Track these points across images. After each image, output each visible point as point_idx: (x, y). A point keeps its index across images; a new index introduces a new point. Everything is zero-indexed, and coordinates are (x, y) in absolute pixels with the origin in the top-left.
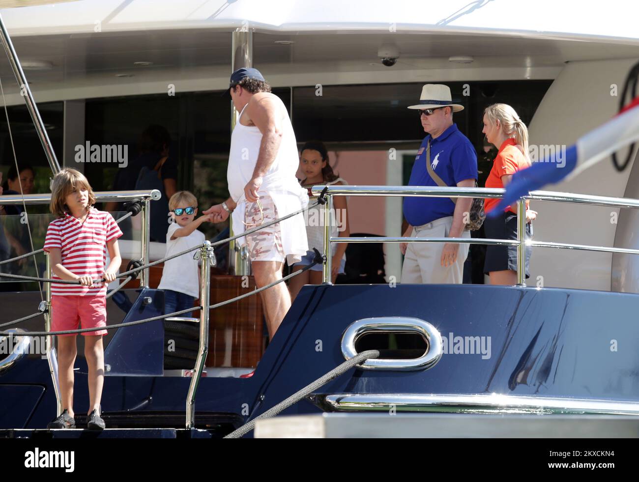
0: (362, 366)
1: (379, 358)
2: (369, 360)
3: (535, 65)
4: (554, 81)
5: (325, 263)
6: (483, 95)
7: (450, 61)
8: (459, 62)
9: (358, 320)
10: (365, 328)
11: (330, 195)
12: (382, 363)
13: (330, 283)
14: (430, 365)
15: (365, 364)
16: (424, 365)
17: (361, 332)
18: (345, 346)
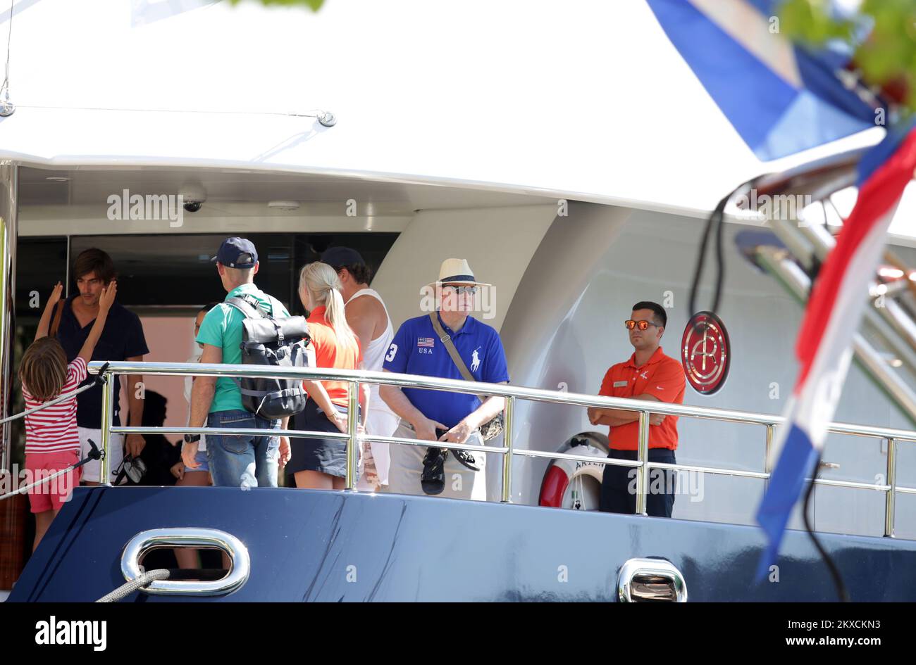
0: (147, 589)
1: (169, 579)
2: (156, 582)
3: (377, 214)
4: (401, 235)
5: (103, 459)
6: (312, 249)
7: (270, 207)
8: (281, 208)
9: (143, 531)
10: (151, 541)
11: (111, 373)
12: (172, 586)
13: (109, 484)
14: (233, 589)
15: (150, 587)
16: (225, 590)
17: (146, 546)
18: (125, 564)
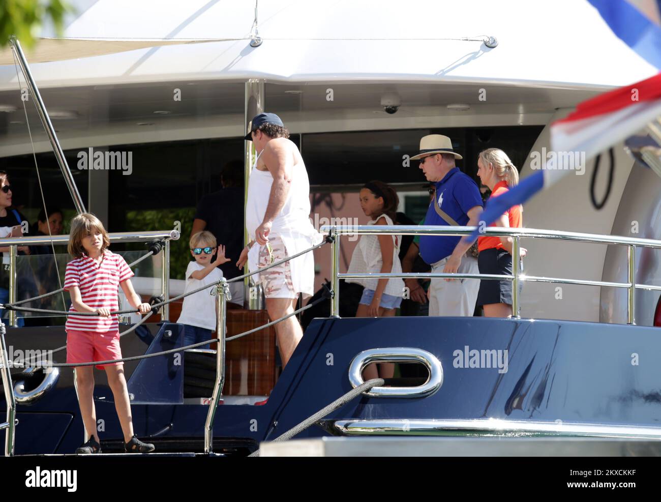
0: (368, 393)
1: (384, 385)
2: (375, 388)
3: (526, 112)
4: (545, 129)
5: (333, 298)
6: (479, 139)
7: (448, 109)
8: (457, 109)
9: (364, 350)
10: (369, 358)
11: (337, 234)
12: (387, 390)
13: (338, 316)
14: (431, 392)
15: (371, 391)
16: (425, 393)
17: (367, 361)
18: (352, 375)
